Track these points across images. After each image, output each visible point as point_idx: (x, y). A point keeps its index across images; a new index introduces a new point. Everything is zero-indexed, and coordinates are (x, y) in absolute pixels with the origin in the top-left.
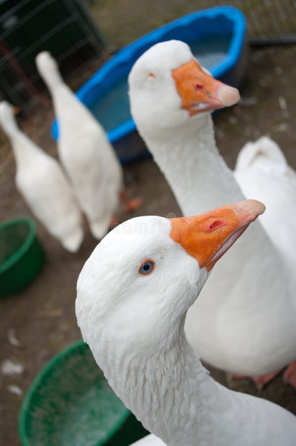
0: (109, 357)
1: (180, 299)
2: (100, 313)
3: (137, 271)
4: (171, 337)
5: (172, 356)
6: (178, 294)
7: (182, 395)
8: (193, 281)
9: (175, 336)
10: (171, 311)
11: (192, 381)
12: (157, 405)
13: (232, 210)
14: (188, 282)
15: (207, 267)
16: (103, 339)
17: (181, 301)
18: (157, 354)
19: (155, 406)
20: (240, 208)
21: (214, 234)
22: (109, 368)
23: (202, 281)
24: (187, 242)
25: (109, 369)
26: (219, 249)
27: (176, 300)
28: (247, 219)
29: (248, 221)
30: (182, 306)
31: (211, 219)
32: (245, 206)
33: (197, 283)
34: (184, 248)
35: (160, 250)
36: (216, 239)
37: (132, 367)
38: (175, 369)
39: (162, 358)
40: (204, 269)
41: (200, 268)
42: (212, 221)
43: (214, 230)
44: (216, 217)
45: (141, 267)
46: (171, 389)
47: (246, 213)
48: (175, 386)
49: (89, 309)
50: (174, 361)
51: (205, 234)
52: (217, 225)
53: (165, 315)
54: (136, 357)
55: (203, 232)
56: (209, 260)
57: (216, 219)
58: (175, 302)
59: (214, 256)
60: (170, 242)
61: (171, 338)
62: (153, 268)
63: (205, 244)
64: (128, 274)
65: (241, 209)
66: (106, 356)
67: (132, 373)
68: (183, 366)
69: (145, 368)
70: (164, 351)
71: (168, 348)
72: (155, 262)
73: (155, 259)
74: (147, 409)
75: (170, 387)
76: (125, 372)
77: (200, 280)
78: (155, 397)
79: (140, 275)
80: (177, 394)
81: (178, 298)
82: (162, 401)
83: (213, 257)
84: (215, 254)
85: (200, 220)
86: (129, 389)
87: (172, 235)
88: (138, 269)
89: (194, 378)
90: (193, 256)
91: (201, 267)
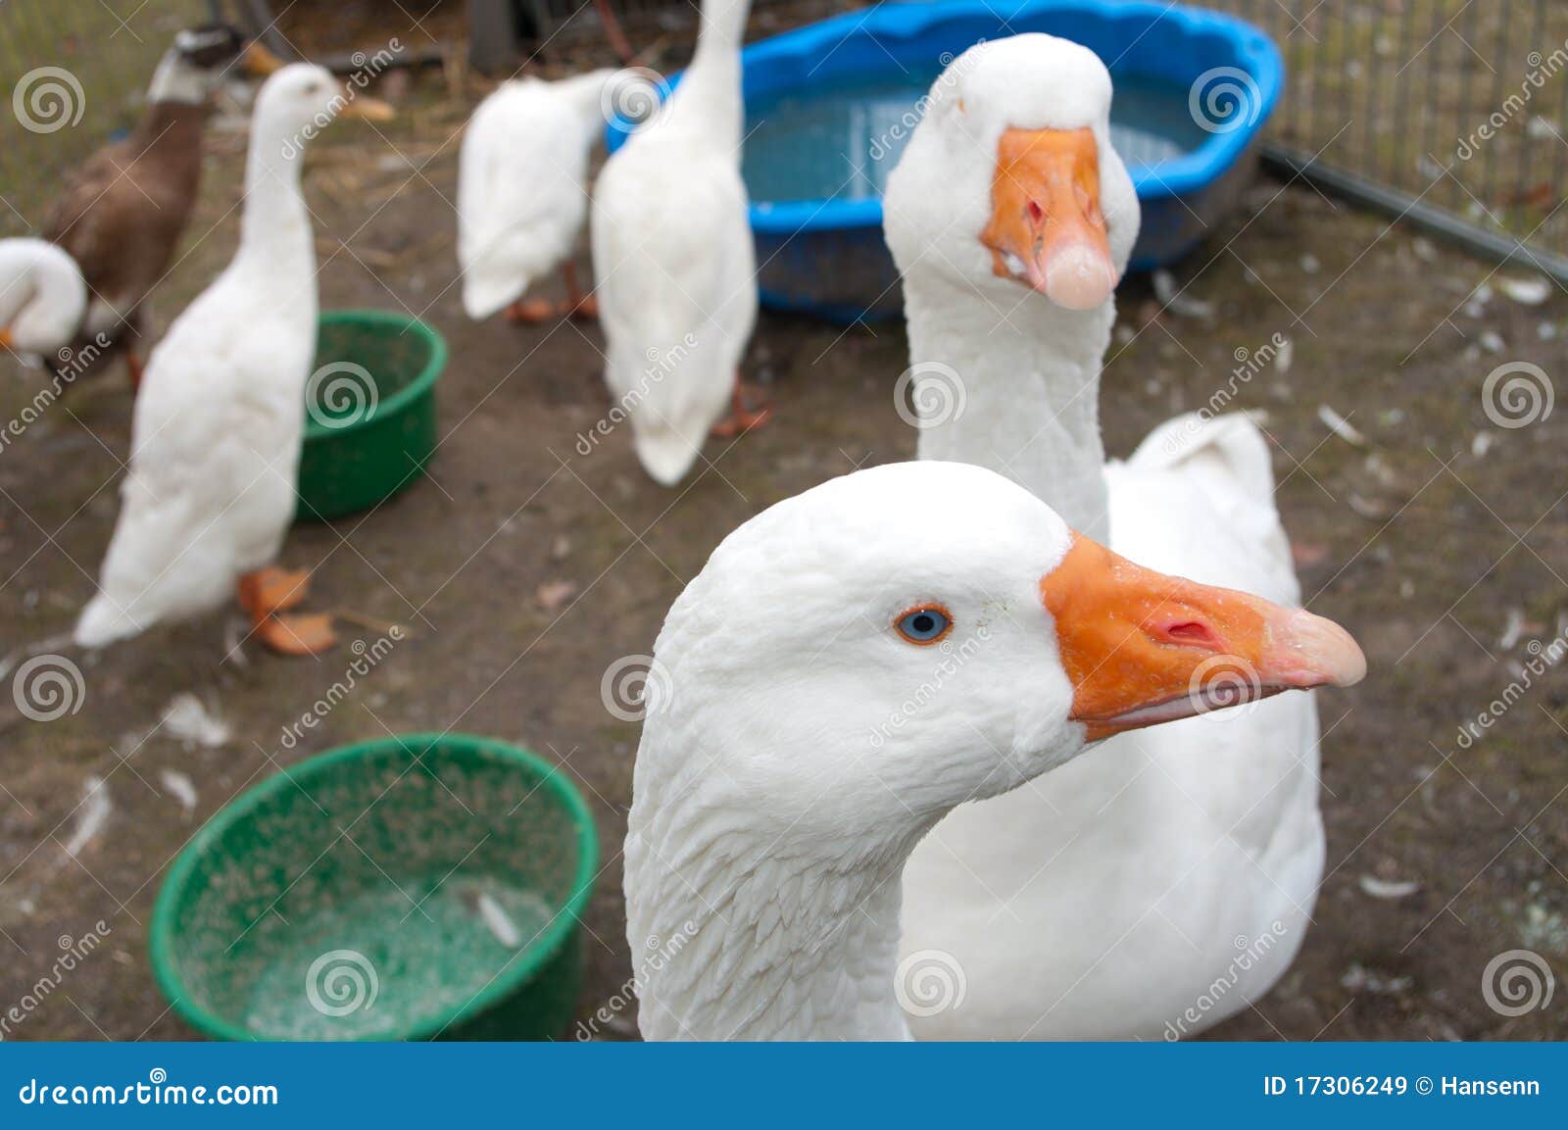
0: (677, 783)
1: (960, 764)
2: (728, 661)
3: (892, 618)
4: (870, 844)
5: (840, 894)
6: (963, 749)
7: (800, 1002)
8: (1025, 742)
9: (883, 850)
10: (914, 781)
11: (845, 981)
12: (717, 987)
13: (1262, 620)
14: (1011, 736)
15: (1091, 726)
16: (691, 728)
17: (959, 772)
18: (804, 863)
19: (709, 990)
20: (1290, 630)
21: (1167, 654)
22: (656, 807)
23: (1054, 756)
24: (1077, 626)
25: (654, 807)
26: (1156, 704)
27: (948, 761)
28: (1287, 674)
29: (1286, 679)
30: (953, 787)
31: (1186, 608)
32: (1306, 633)
33: (1036, 754)
34: (1058, 637)
35: (989, 602)
36: (1166, 670)
37: (719, 849)
38: (827, 928)
39: (810, 880)
40: (1080, 728)
41: (1070, 719)
42: (1188, 614)
43: (1178, 644)
44: (1205, 610)
45: (910, 614)
46: (782, 971)
47: (1295, 654)
48: (796, 972)
49: (708, 628)
50: (837, 908)
51: (1143, 638)
52: (1193, 636)
53: (893, 779)
54: (746, 832)
55: (1142, 628)
56: (1108, 714)
57: (1199, 617)
58: (940, 764)
59: (1128, 712)
60: (1032, 598)
61: (868, 849)
62: (938, 637)
63: (1125, 663)
64: (861, 610)
65: (1290, 636)
66: (670, 775)
67: (708, 864)
68: (853, 931)
69: (751, 874)
70: (827, 866)
71: (844, 866)
72: (956, 622)
73: (961, 615)
74: (683, 980)
75: (781, 964)
76: (690, 847)
77: (1049, 750)
78: (725, 964)
79: (894, 633)
80: (789, 994)
81: (958, 758)
82: (738, 986)
83: (1123, 713)
84: (1136, 709)
85: (1154, 590)
86: (669, 895)
87: (1047, 583)
88: (898, 613)
89: (858, 977)
90: (1071, 674)
91: (1075, 716)
